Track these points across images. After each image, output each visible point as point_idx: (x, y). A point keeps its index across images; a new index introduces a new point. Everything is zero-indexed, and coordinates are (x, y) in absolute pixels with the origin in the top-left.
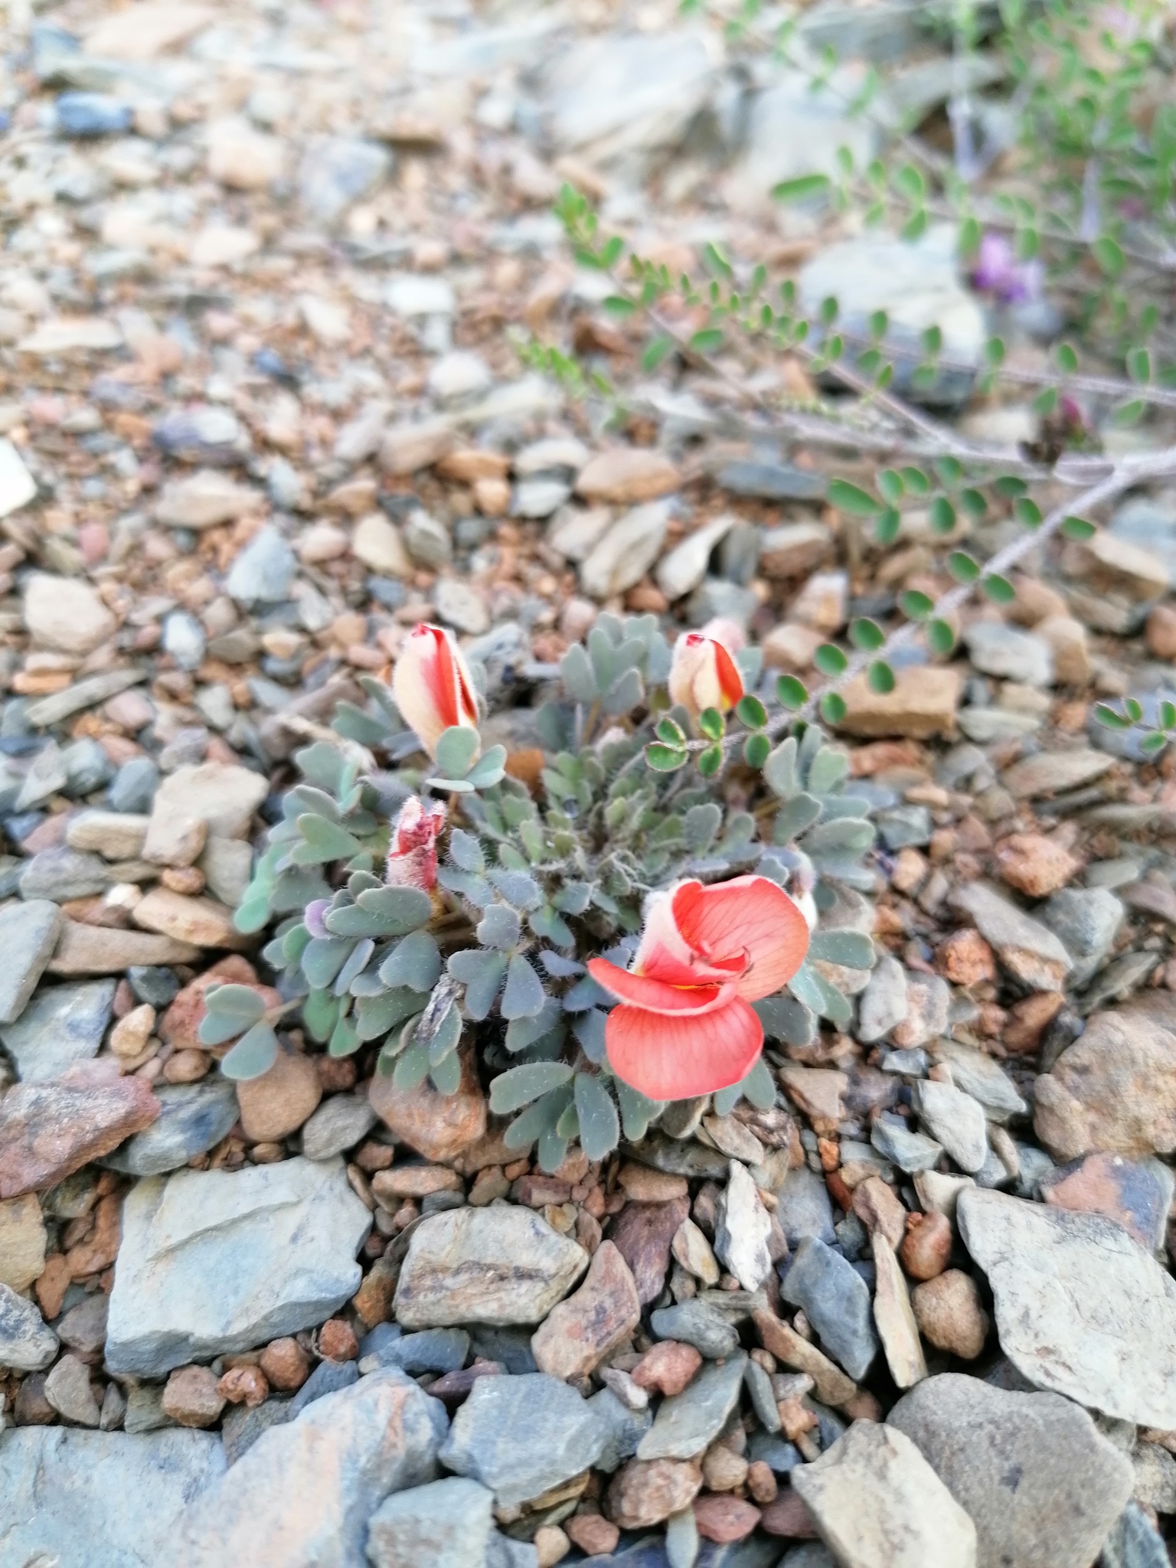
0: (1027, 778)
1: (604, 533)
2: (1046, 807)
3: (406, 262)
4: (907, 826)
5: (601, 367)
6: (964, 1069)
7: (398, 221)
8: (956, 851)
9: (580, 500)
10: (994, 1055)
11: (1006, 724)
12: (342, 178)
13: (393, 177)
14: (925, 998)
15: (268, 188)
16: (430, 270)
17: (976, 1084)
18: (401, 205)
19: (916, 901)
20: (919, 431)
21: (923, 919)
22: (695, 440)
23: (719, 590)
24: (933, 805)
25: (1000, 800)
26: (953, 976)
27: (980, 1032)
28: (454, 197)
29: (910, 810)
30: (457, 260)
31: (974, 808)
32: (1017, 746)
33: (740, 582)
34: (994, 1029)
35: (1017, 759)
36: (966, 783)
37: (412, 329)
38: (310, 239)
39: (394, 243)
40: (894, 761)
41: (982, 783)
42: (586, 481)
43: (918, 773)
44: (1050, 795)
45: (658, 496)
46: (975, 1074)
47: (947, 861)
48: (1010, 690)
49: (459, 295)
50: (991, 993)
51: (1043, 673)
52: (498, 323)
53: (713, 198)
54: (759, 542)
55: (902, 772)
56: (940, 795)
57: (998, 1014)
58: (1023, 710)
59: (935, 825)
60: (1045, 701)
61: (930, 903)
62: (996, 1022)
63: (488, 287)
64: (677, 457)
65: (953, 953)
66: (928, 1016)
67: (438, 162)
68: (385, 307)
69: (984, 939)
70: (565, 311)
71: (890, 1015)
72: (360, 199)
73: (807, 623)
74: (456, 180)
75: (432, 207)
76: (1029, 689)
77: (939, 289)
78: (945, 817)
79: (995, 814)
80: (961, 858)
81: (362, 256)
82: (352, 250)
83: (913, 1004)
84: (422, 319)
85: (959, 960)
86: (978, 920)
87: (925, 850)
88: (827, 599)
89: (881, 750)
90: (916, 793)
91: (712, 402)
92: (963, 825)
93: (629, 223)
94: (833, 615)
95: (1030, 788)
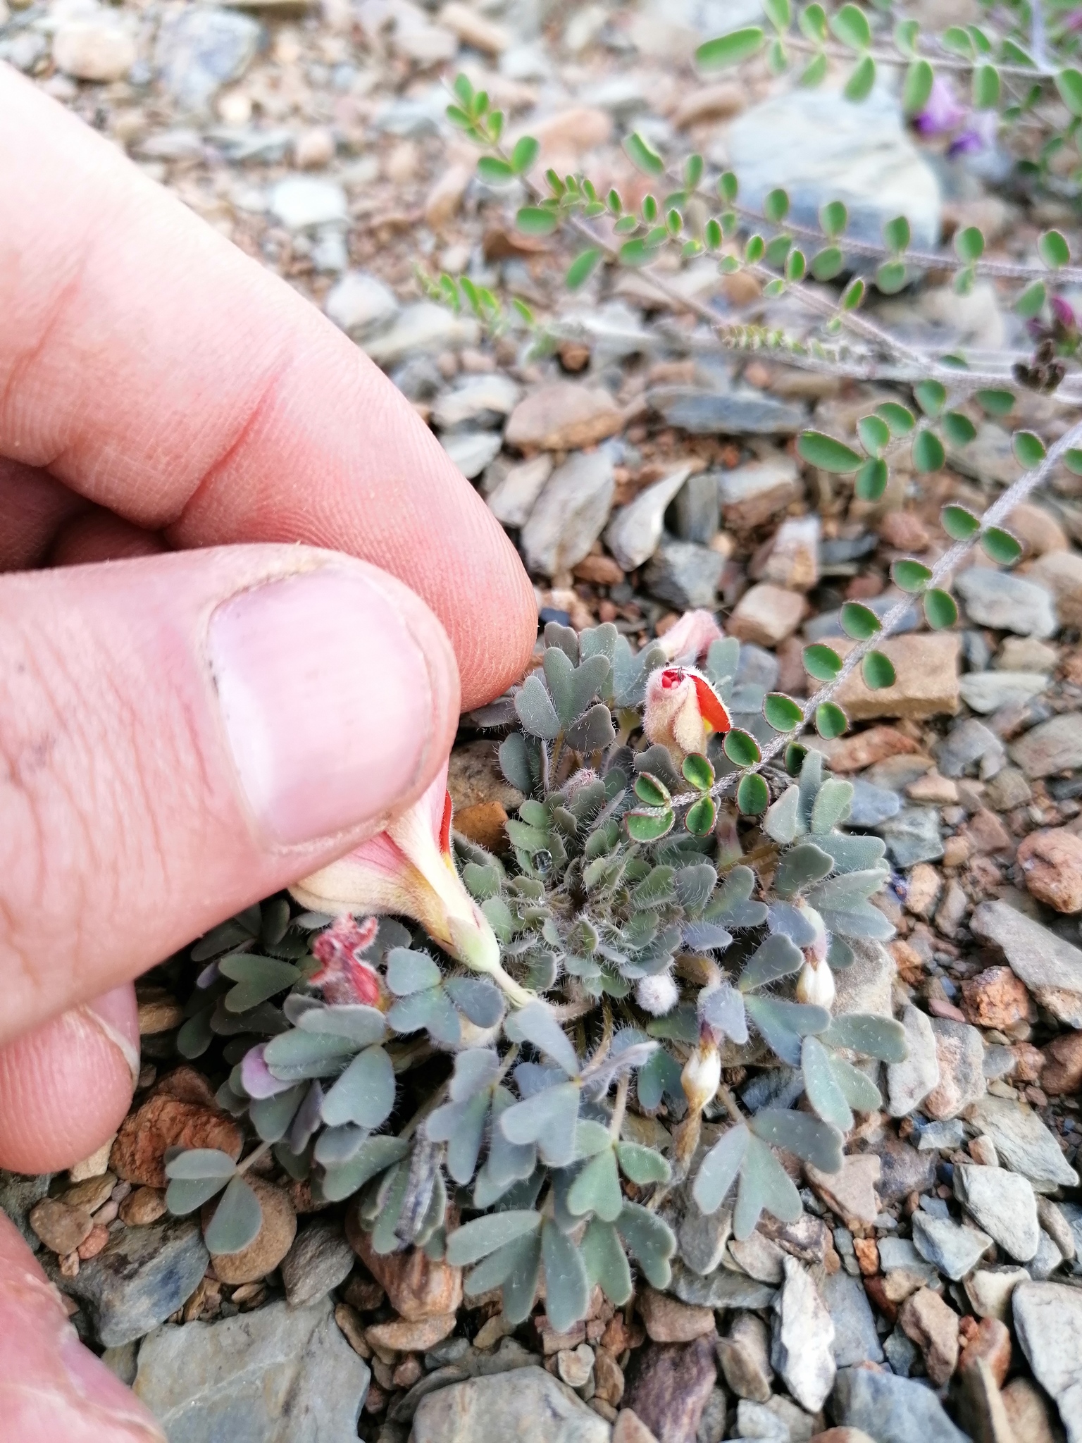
0: (1040, 753)
1: (543, 491)
2: (1062, 790)
3: (289, 160)
4: (918, 839)
5: (518, 274)
6: (1007, 1137)
7: (275, 104)
8: (972, 855)
9: (513, 453)
10: (1033, 1105)
11: (1012, 688)
12: (206, 58)
13: (265, 52)
14: (958, 1057)
15: (126, 77)
16: (315, 167)
17: (1021, 1153)
18: (275, 84)
19: (932, 922)
20: (896, 354)
21: (942, 945)
22: (633, 360)
23: (681, 556)
24: (940, 803)
25: (1014, 786)
26: (985, 1022)
27: (1018, 1082)
28: (333, 66)
29: (917, 814)
30: (345, 150)
31: (985, 795)
32: (1027, 714)
33: (701, 543)
34: (1032, 1075)
35: (1026, 728)
36: (975, 771)
37: (302, 244)
38: (179, 140)
39: (275, 136)
40: (894, 749)
41: (992, 767)
42: (517, 430)
43: (921, 761)
44: (1068, 774)
45: (600, 441)
46: (1019, 1141)
47: (962, 869)
48: (1012, 644)
49: (349, 193)
50: (1026, 1033)
51: (1049, 624)
52: (400, 230)
53: (620, 40)
54: (721, 491)
55: (903, 761)
56: (949, 789)
57: (1034, 1058)
58: (1026, 668)
59: (948, 830)
60: (1050, 655)
61: (947, 926)
62: (1033, 1067)
63: (382, 179)
64: (615, 385)
65: (985, 999)
66: (963, 1079)
67: (311, 24)
68: (270, 218)
69: (1016, 978)
70: (471, 204)
71: (921, 1084)
72: (230, 84)
73: (781, 583)
74: (335, 48)
75: (309, 82)
76: (1033, 641)
77: (886, 147)
78: (955, 815)
79: (1009, 803)
80: (976, 863)
81: (239, 154)
82: (225, 146)
83: (944, 1064)
84: (312, 233)
85: (991, 1004)
86: (1009, 955)
87: (938, 864)
88: (800, 553)
89: (876, 736)
90: (921, 789)
91: (651, 313)
92: (976, 820)
93: (531, 80)
94: (809, 573)
95: (1043, 767)
